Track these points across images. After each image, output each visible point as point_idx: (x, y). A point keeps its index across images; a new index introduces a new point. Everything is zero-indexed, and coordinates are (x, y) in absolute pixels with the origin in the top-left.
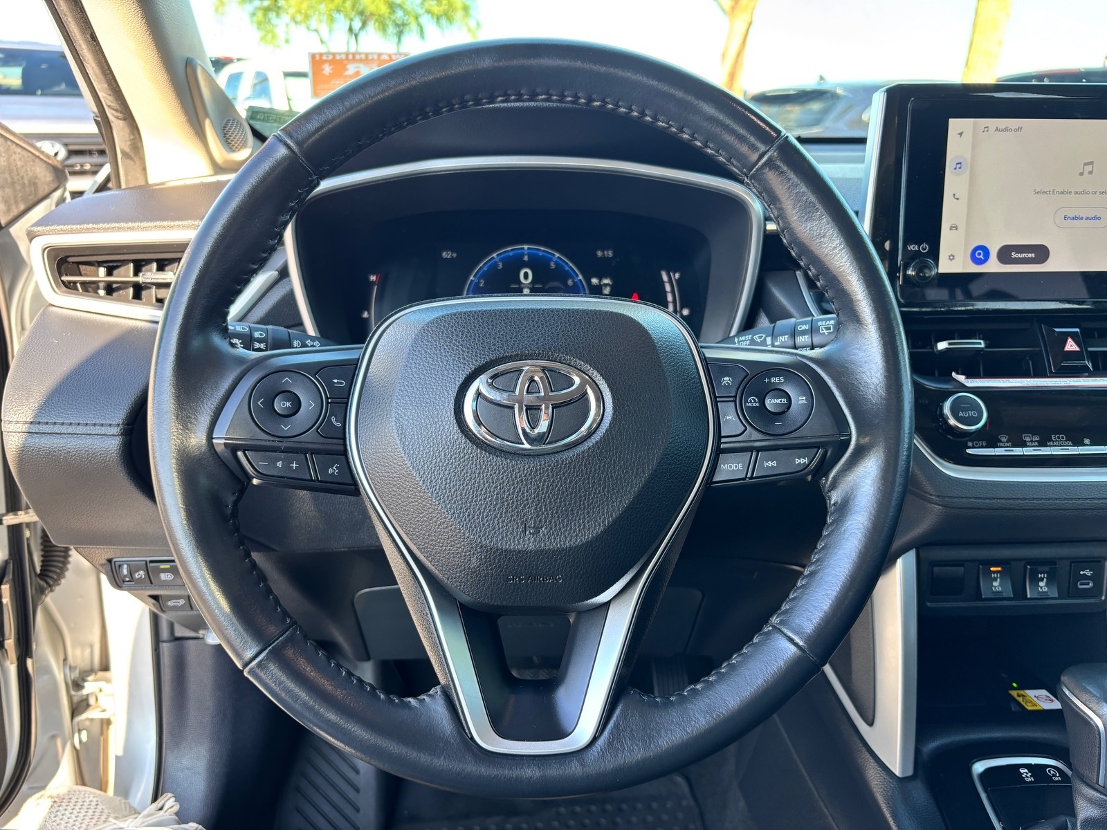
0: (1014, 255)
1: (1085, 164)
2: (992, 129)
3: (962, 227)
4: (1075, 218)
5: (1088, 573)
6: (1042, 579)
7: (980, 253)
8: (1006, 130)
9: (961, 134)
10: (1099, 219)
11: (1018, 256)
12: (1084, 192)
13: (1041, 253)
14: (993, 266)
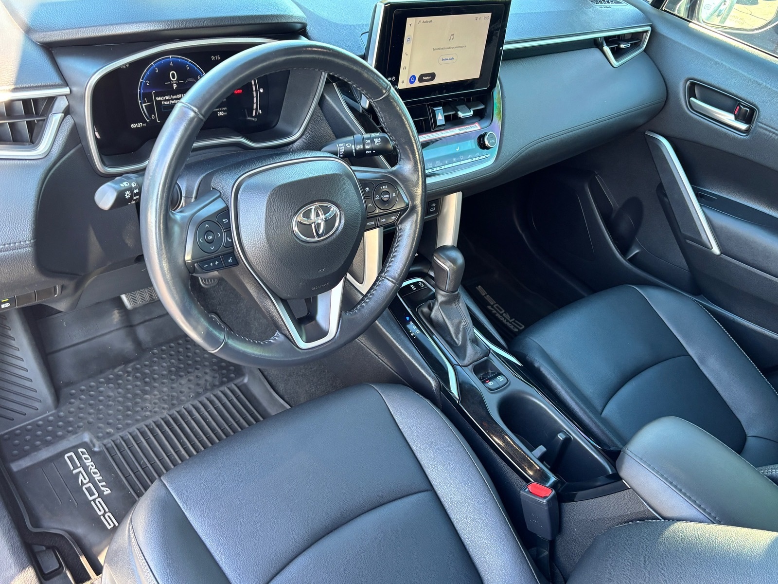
0: (424, 78)
1: (451, 35)
2: (422, 22)
3: (407, 68)
4: (445, 60)
5: (434, 205)
7: (412, 79)
8: (426, 22)
9: (410, 25)
10: (453, 59)
11: (425, 78)
12: (450, 48)
13: (433, 76)
14: (417, 84)
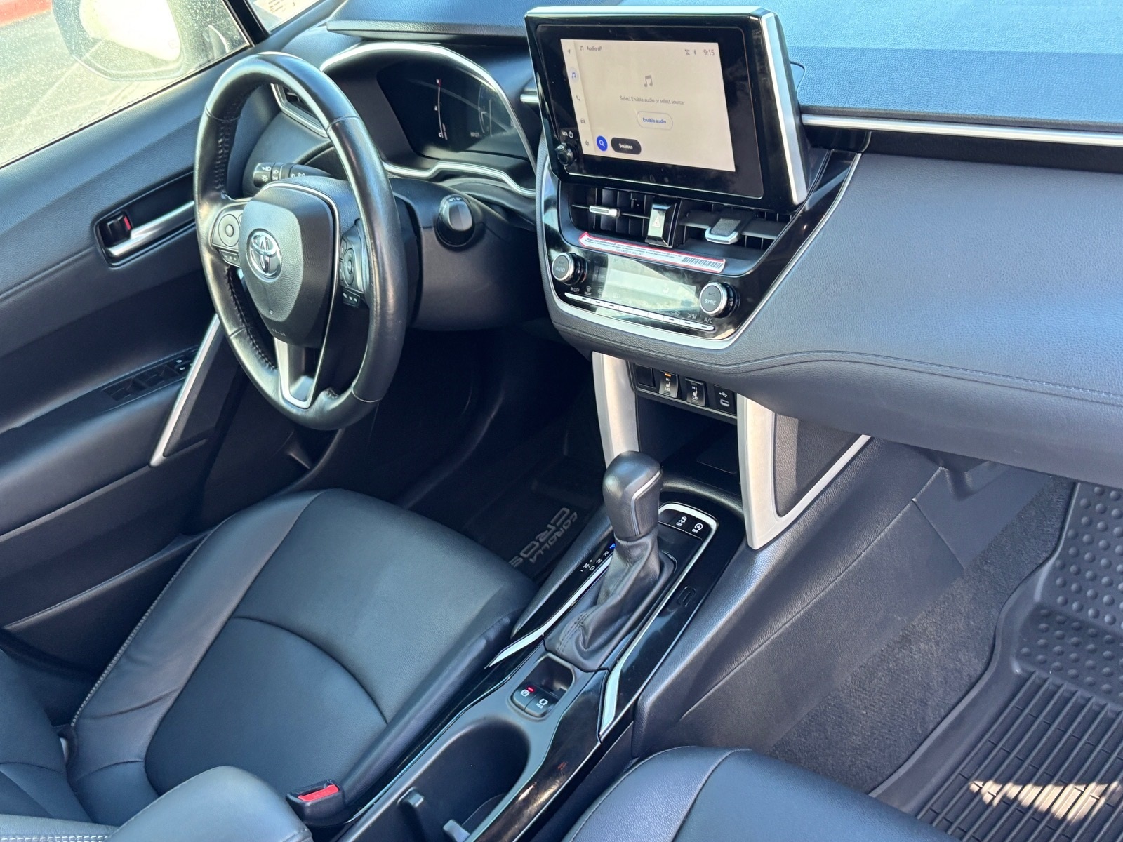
0: (621, 146)
1: (646, 77)
2: (585, 48)
3: (587, 121)
4: (650, 121)
6: (694, 391)
7: (601, 142)
8: (593, 49)
9: (570, 51)
10: (665, 122)
12: (651, 101)
13: (636, 146)
14: (610, 153)
